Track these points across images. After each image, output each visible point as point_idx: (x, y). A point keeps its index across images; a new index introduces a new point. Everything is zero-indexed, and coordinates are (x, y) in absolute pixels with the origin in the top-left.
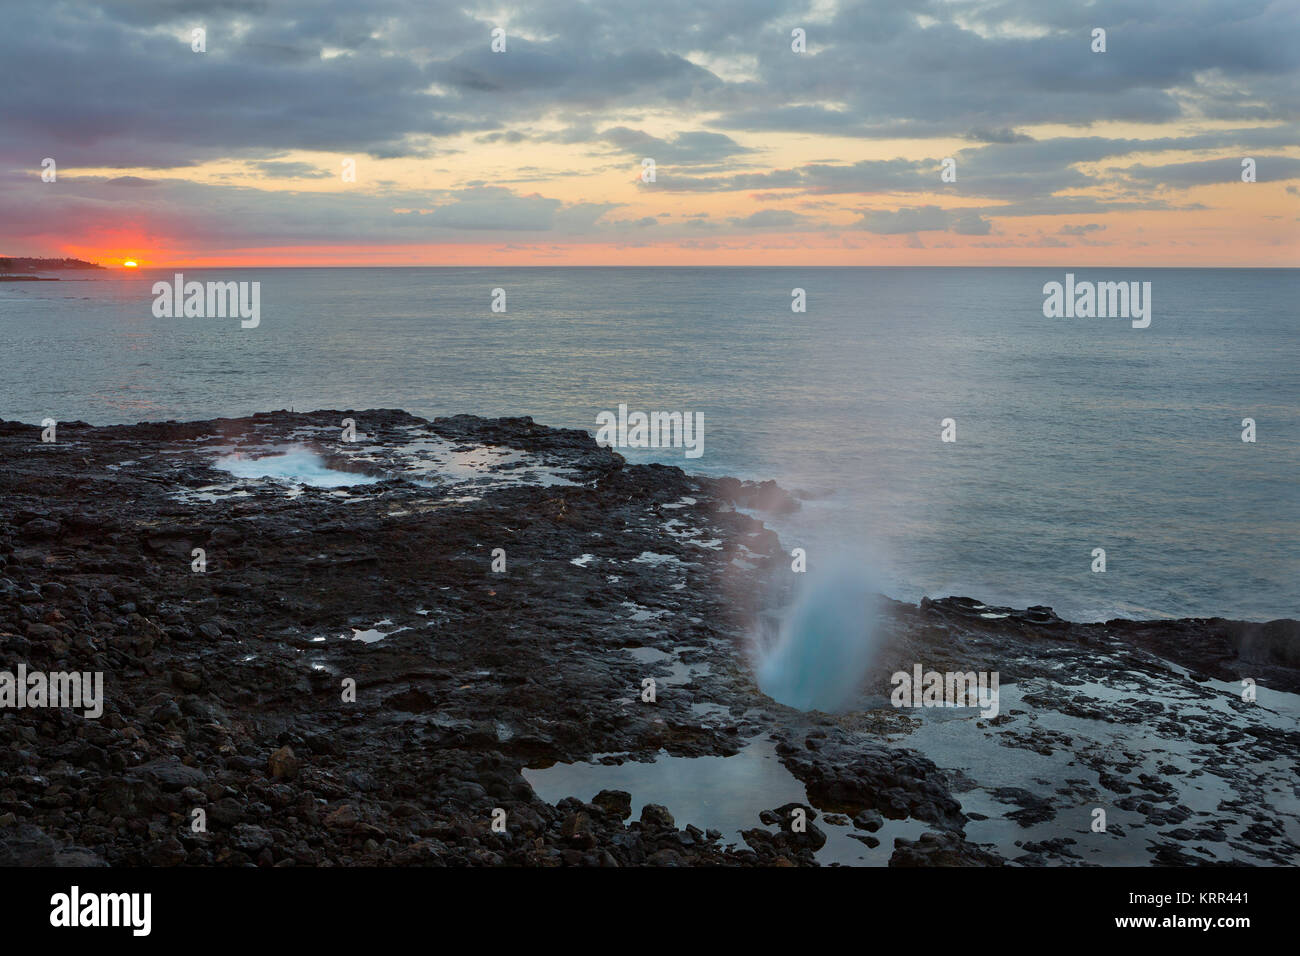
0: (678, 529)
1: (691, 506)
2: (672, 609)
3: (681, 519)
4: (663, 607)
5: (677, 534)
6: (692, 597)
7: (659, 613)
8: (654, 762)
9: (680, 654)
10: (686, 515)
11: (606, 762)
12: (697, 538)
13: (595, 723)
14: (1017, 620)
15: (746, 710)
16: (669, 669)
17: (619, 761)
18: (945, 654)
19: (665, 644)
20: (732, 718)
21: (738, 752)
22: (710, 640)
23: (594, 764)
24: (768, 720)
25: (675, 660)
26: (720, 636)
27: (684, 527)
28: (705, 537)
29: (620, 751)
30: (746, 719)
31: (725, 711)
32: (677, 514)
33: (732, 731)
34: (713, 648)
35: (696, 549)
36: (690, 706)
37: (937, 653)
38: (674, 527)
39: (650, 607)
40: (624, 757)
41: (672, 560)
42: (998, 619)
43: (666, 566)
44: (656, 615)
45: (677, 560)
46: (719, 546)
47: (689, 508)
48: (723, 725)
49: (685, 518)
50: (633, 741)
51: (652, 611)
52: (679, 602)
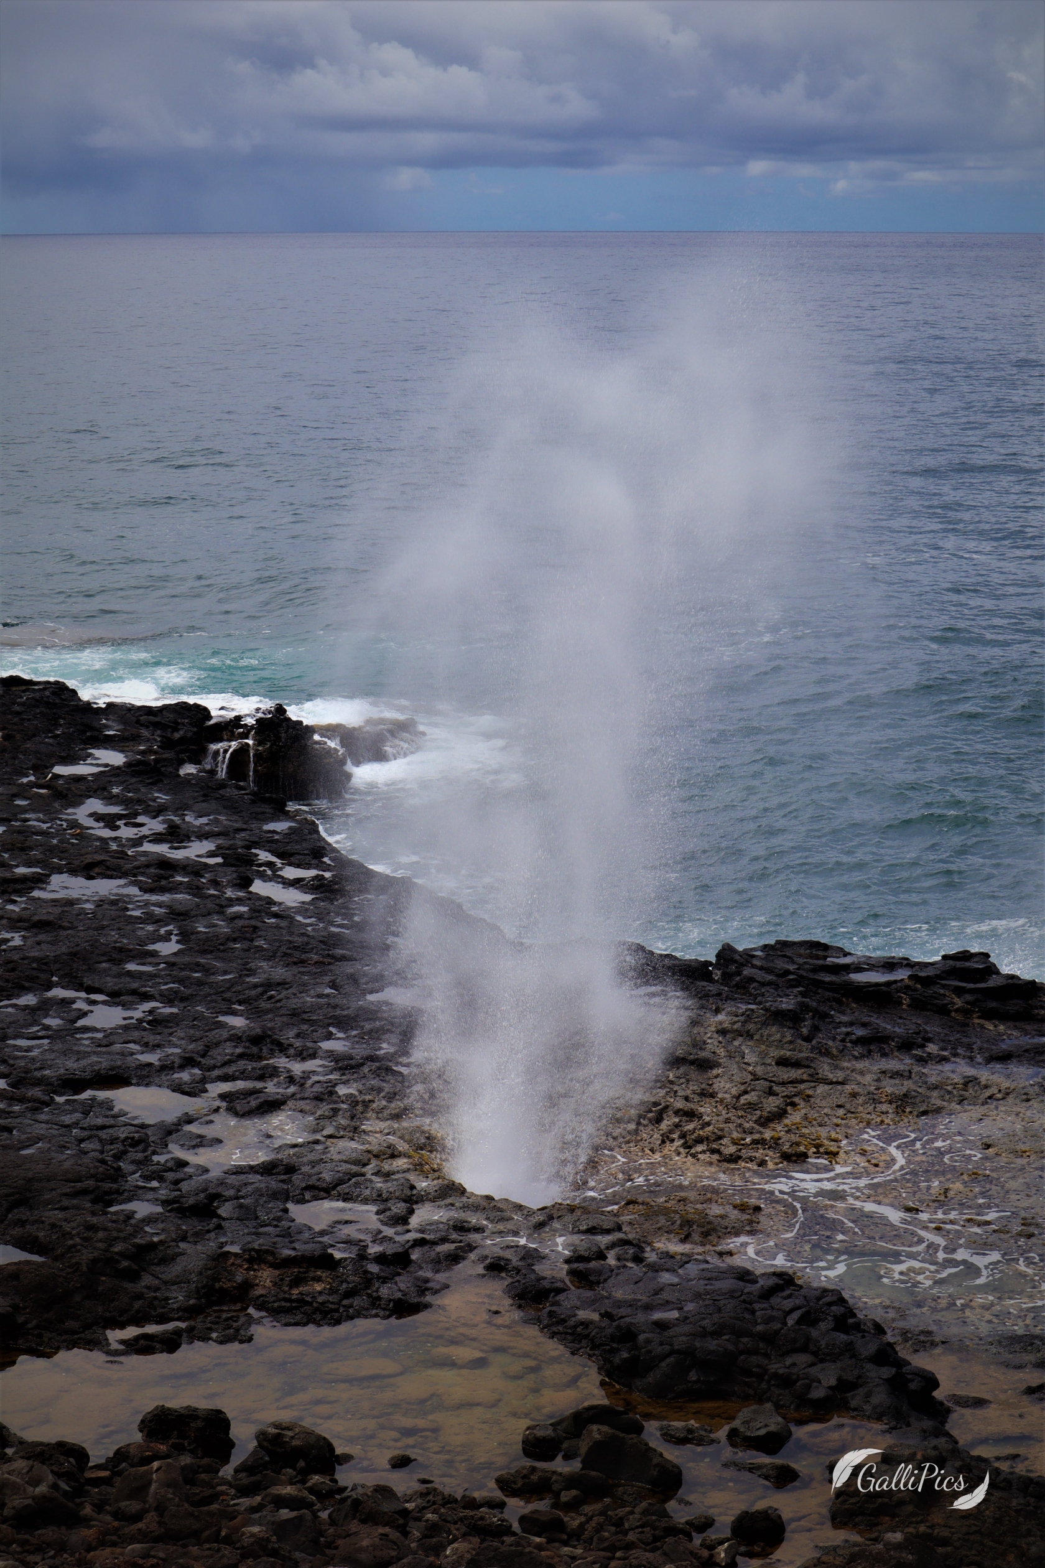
0: (110, 821)
1: (118, 768)
2: (169, 1000)
3: (110, 799)
4: (146, 997)
5: (106, 833)
6: (207, 970)
7: (140, 1011)
8: (250, 1339)
9: (223, 1097)
10: (115, 790)
11: (142, 1346)
12: (157, 838)
13: (95, 1261)
14: (927, 982)
15: (411, 1212)
16: (209, 1132)
17: (171, 1344)
18: (797, 1064)
19: (185, 1076)
20: (389, 1231)
21: (427, 1306)
22: (281, 1062)
23: (117, 1353)
24: (468, 1230)
25: (217, 1110)
26: (304, 1055)
27: (120, 817)
28: (175, 835)
29: (161, 1320)
30: (422, 1231)
31: (367, 1215)
32: (98, 786)
33: (399, 1261)
34: (291, 1080)
35: (167, 866)
36: (286, 1211)
37: (782, 1062)
38: (97, 817)
39: (115, 997)
40: (178, 1332)
41: (125, 891)
42: (889, 984)
43: (118, 904)
44: (138, 1014)
45: (134, 891)
46: (211, 855)
47: (114, 772)
48: (374, 1249)
49: (117, 796)
50: (188, 1297)
51: (125, 1006)
52: (180, 981)
